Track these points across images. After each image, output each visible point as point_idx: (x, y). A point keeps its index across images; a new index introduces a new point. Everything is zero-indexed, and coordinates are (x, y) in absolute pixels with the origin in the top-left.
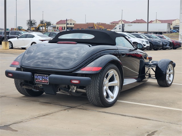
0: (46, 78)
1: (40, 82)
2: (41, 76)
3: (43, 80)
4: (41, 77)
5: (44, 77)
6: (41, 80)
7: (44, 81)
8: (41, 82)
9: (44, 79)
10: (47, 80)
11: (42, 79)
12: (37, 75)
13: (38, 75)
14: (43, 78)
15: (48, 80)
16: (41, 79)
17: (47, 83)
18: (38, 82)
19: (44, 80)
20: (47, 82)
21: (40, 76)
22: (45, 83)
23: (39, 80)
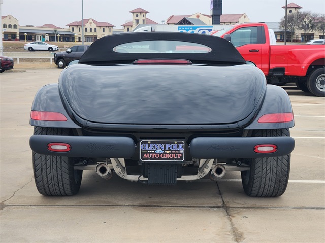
0: (178, 146)
1: (155, 159)
2: (162, 143)
3: (167, 152)
4: (161, 146)
6: (160, 154)
7: (168, 156)
8: (160, 159)
9: (169, 150)
10: (179, 153)
11: (164, 150)
12: (149, 142)
13: (152, 143)
14: (167, 147)
15: (181, 152)
16: (159, 152)
17: (177, 159)
18: (151, 159)
19: (169, 154)
20: (179, 156)
21: (157, 143)
22: (173, 159)
23: (155, 153)
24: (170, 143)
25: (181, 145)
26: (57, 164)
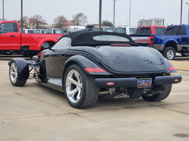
0: (150, 81)
1: (142, 86)
2: (145, 79)
3: (146, 83)
4: (144, 81)
5: (147, 81)
6: (144, 84)
7: (146, 85)
8: (144, 86)
9: (147, 82)
12: (141, 79)
15: (150, 83)
16: (144, 83)
17: (149, 86)
18: (141, 86)
22: (148, 86)
23: (142, 84)
24: (147, 79)
25: (151, 80)
26: (95, 92)
